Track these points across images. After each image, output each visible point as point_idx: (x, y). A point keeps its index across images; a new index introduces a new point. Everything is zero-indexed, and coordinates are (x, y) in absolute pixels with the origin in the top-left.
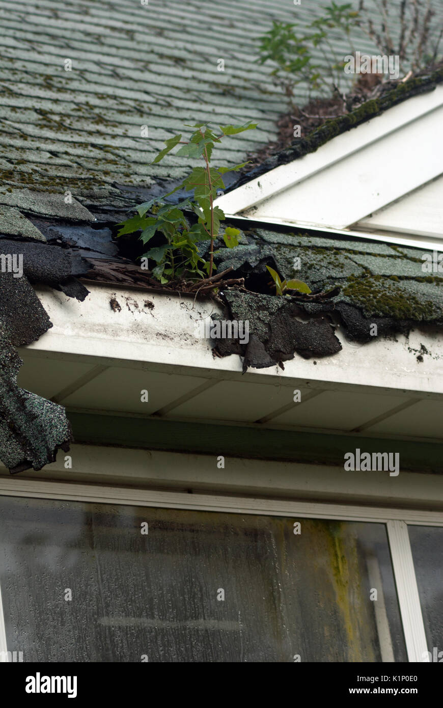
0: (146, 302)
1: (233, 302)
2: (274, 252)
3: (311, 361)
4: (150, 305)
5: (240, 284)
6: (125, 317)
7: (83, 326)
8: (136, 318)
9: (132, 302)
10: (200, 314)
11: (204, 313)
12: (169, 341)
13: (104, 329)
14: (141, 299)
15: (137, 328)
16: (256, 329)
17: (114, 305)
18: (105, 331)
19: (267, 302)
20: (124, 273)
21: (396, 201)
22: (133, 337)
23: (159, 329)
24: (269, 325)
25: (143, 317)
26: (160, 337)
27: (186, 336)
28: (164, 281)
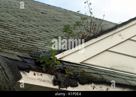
1: (58, 75)
2: (66, 66)
3: (72, 88)
5: (59, 72)
7: (28, 78)
9: (38, 74)
11: (52, 77)
12: (45, 82)
13: (32, 79)
14: (40, 74)
15: (39, 79)
16: (62, 81)
17: (35, 74)
19: (64, 76)
20: (37, 68)
21: (89, 58)
22: (38, 81)
24: (64, 80)
25: (40, 77)
26: (43, 81)
27: (48, 81)
28: (44, 70)
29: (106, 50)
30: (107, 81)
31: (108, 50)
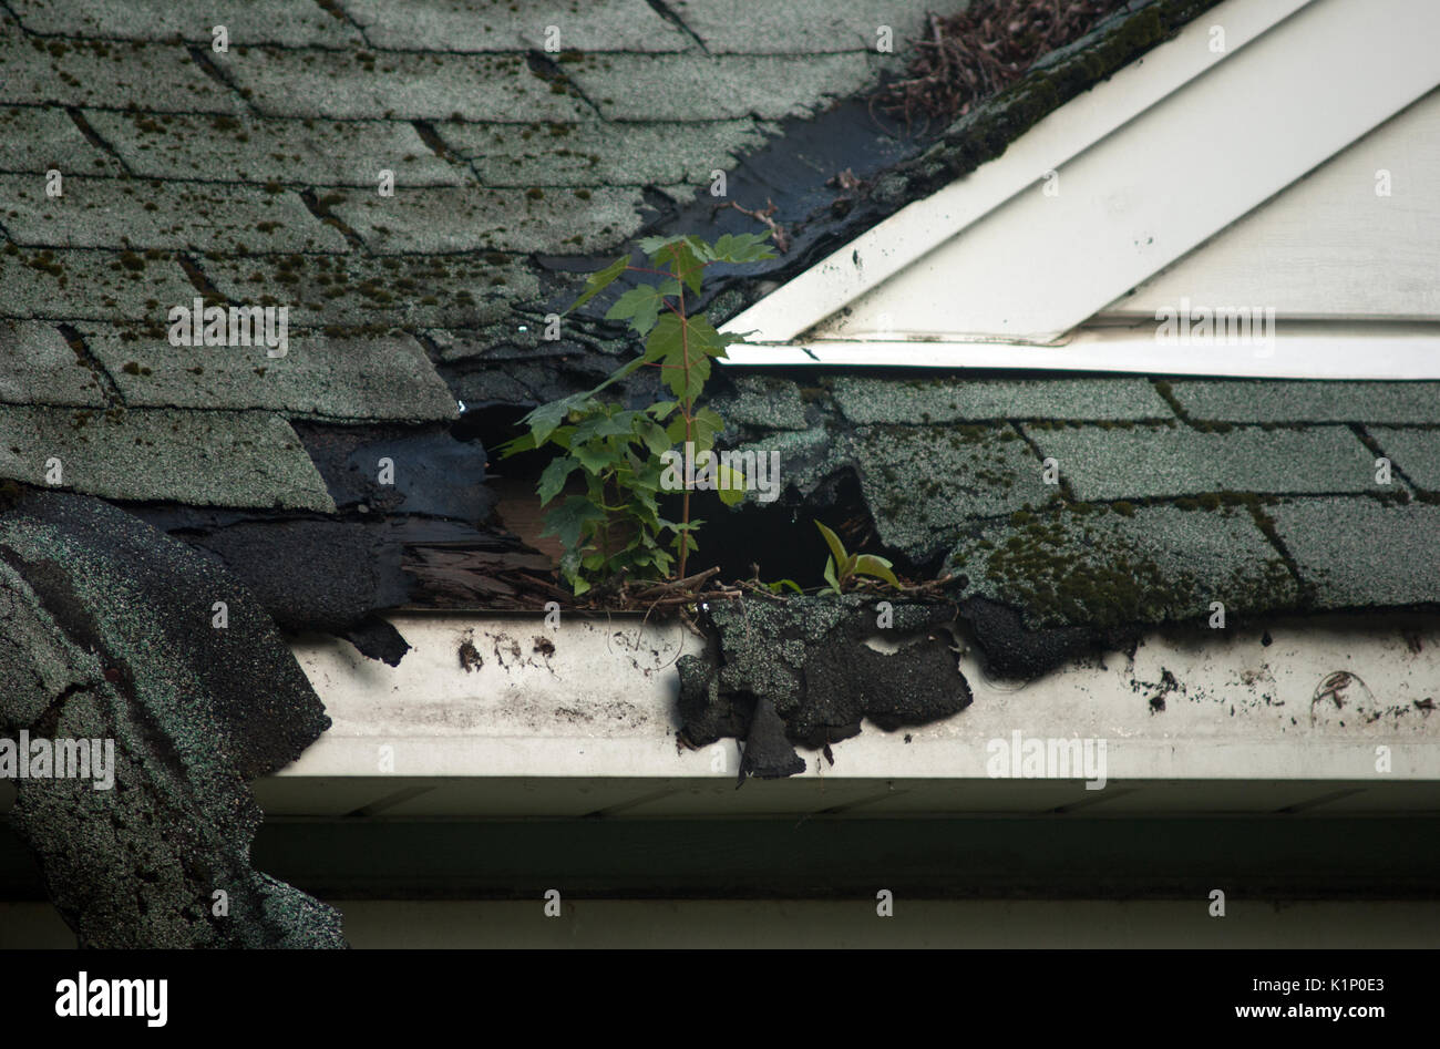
0: (537, 641)
1: (727, 625)
2: (861, 452)
3: (898, 736)
4: (546, 648)
6: (491, 680)
7: (398, 712)
8: (515, 681)
9: (508, 644)
10: (656, 653)
11: (665, 650)
12: (584, 725)
13: (443, 713)
14: (528, 635)
15: (517, 704)
16: (773, 684)
17: (468, 656)
18: (445, 718)
19: (803, 618)
20: (496, 576)
22: (505, 726)
23: (562, 699)
24: (801, 674)
25: (530, 676)
26: (564, 718)
28: (580, 588)
30: (1329, 601)
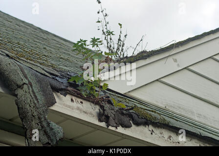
3: (124, 128)
7: (64, 105)
8: (78, 105)
9: (77, 100)
10: (95, 108)
12: (87, 114)
13: (69, 107)
16: (111, 115)
17: (72, 100)
20: (74, 91)
22: (77, 111)
23: (84, 110)
24: (114, 115)
26: (84, 113)
27: (91, 113)
28: (85, 96)
29: (157, 80)
30: (171, 125)
31: (159, 80)
